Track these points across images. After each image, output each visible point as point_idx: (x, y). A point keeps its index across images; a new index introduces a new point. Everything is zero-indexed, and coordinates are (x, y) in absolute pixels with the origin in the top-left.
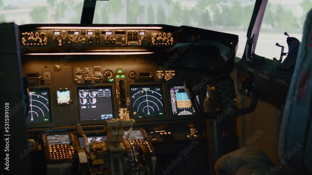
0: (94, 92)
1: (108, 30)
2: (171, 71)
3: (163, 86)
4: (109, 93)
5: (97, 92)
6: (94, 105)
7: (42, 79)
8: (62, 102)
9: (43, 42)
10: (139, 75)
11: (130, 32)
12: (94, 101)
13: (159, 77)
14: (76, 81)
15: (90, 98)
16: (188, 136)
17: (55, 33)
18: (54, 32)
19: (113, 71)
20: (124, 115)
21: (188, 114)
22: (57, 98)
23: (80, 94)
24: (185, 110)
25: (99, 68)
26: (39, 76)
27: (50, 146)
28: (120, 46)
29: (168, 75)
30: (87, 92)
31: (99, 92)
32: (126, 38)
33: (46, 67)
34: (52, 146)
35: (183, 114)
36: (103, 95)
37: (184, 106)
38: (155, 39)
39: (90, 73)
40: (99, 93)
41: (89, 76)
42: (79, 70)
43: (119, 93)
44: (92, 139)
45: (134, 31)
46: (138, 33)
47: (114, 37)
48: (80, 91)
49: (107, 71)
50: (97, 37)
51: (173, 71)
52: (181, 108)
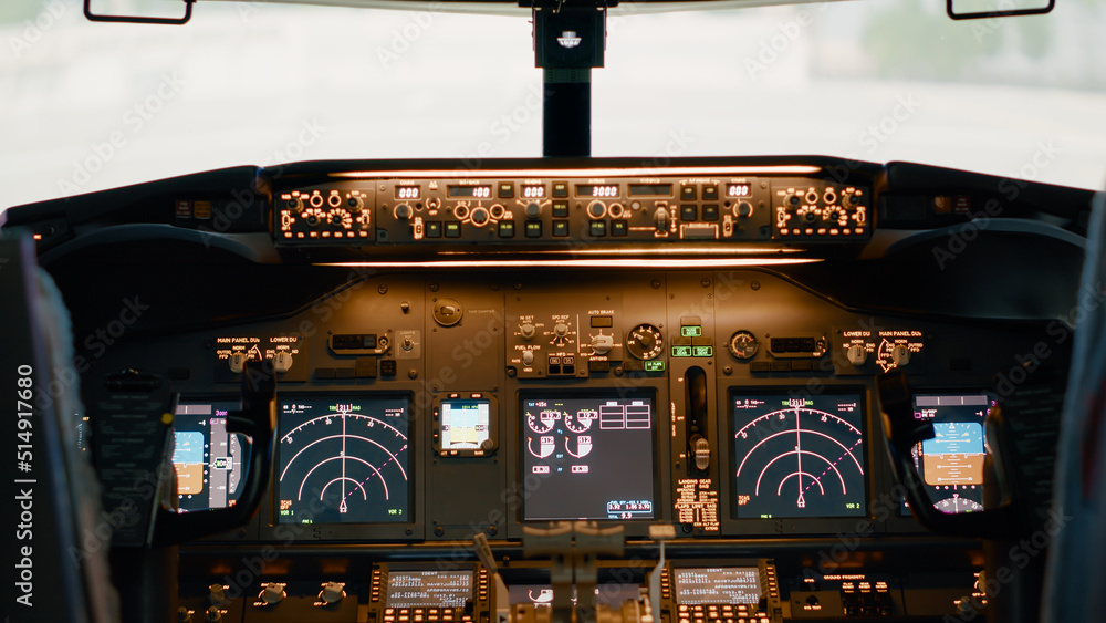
0: (587, 412)
1: (603, 181)
2: (905, 334)
3: (868, 392)
4: (646, 417)
5: (596, 413)
6: (582, 461)
7: (386, 358)
8: (456, 447)
9: (356, 226)
10: (769, 349)
11: (688, 186)
12: (585, 448)
13: (852, 357)
14: (514, 368)
15: (567, 432)
16: (959, 603)
19: (663, 330)
20: (698, 505)
21: (967, 511)
22: (439, 429)
23: (530, 417)
24: (956, 495)
25: (610, 317)
26: (375, 347)
27: (389, 611)
28: (648, 240)
29: (890, 347)
30: (559, 409)
31: (604, 410)
32: (673, 207)
33: (406, 310)
34: (396, 613)
36: (621, 424)
37: (955, 480)
38: (792, 212)
39: (570, 337)
40: (604, 417)
41: (568, 348)
42: (527, 325)
43: (679, 418)
45: (707, 180)
46: (722, 189)
47: (624, 206)
48: (531, 405)
49: (642, 330)
50: (557, 207)
51: (914, 334)
52: (942, 487)
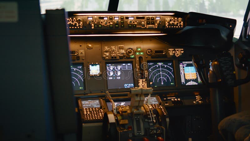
0: (119, 66)
1: (131, 16)
2: (180, 49)
3: (174, 61)
4: (131, 67)
5: (121, 66)
6: (119, 76)
7: (78, 56)
8: (93, 74)
9: (79, 26)
10: (154, 52)
11: (148, 17)
12: (119, 73)
13: (171, 54)
14: (104, 57)
15: (115, 70)
16: (195, 102)
17: (89, 19)
18: (88, 17)
19: (133, 49)
20: (143, 84)
21: (194, 84)
22: (90, 70)
23: (108, 68)
24: (191, 81)
25: (123, 46)
26: (75, 54)
27: (84, 109)
28: (140, 29)
29: (178, 52)
30: (113, 66)
31: (123, 66)
32: (145, 22)
33: (81, 46)
34: (86, 109)
35: (190, 84)
36: (126, 69)
37: (191, 78)
39: (116, 51)
41: (115, 53)
42: (106, 48)
43: (138, 67)
44: (117, 103)
45: (152, 16)
46: (155, 18)
47: (135, 21)
48: (108, 65)
49: (129, 49)
50: (122, 22)
51: (182, 49)
52: (189, 79)
